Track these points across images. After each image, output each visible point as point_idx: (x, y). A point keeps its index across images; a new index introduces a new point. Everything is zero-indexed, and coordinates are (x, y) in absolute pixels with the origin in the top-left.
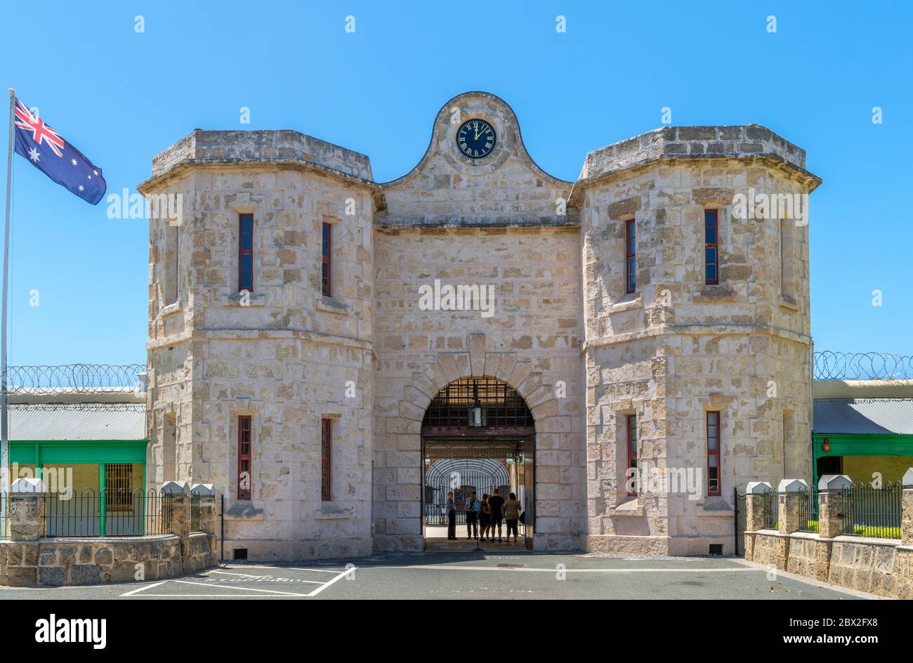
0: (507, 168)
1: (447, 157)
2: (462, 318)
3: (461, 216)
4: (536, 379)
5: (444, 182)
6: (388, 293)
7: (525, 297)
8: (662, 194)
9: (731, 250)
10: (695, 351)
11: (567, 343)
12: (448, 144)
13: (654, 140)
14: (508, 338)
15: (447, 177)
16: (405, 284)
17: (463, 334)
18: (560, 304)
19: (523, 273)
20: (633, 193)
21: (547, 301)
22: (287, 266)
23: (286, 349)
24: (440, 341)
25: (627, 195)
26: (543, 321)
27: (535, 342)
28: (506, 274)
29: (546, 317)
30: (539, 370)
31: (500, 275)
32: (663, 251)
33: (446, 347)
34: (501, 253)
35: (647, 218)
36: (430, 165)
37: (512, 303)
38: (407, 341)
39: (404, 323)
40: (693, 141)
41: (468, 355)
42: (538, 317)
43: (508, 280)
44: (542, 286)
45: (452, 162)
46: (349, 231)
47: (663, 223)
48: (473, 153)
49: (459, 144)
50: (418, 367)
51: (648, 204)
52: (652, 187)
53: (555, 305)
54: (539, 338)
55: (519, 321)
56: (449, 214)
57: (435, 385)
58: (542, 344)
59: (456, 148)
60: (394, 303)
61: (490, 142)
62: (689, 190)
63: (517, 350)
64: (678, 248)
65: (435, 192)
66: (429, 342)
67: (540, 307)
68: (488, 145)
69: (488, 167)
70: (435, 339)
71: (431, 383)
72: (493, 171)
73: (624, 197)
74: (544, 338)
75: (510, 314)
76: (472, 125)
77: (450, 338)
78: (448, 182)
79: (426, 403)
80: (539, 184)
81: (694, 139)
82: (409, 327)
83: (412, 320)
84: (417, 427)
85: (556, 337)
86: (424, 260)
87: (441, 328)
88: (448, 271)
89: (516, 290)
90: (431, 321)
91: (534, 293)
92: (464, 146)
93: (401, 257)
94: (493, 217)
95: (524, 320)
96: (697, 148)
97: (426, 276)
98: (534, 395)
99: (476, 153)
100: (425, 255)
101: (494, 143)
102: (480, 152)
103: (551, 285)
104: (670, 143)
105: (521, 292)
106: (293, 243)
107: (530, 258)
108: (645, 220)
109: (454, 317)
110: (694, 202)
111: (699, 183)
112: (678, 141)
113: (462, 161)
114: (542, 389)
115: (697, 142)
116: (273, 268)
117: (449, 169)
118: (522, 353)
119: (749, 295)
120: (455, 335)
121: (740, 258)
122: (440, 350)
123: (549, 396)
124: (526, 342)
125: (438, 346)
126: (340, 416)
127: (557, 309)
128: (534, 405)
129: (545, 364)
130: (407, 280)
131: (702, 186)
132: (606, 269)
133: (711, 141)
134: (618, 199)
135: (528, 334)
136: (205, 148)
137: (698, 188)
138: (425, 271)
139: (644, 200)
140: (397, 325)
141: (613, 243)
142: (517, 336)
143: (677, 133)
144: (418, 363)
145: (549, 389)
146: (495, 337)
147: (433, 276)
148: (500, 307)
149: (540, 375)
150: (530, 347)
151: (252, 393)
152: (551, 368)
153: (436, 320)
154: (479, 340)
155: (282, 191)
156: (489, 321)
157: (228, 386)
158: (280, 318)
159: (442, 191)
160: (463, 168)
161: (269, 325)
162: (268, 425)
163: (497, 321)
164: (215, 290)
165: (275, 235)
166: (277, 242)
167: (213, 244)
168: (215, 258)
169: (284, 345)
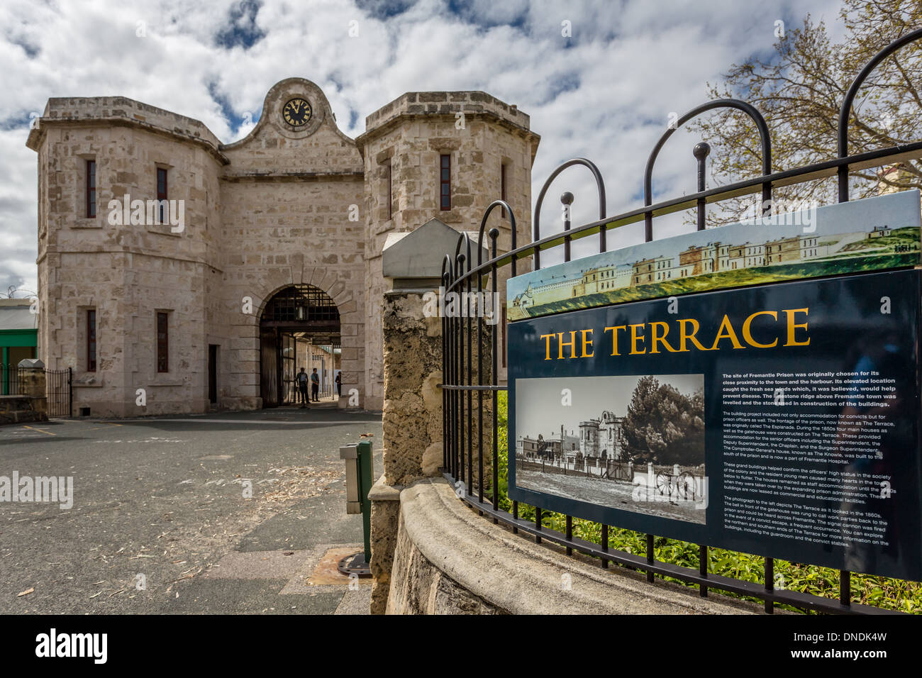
0: (319, 134)
1: (274, 125)
2: (286, 242)
4: (341, 286)
5: (272, 144)
6: (232, 224)
7: (332, 226)
8: (406, 143)
9: (458, 184)
12: (276, 116)
13: (402, 104)
14: (320, 256)
15: (275, 140)
16: (244, 218)
17: (287, 254)
18: (358, 231)
19: (331, 209)
20: (390, 144)
21: (348, 230)
23: (119, 260)
24: (270, 259)
25: (387, 145)
26: (346, 244)
27: (340, 259)
28: (319, 210)
29: (349, 240)
30: (342, 279)
32: (407, 186)
33: (274, 262)
34: (315, 195)
35: (397, 161)
36: (262, 132)
37: (323, 231)
38: (245, 259)
39: (244, 246)
40: (429, 103)
41: (290, 268)
42: (342, 241)
43: (320, 214)
44: (346, 219)
45: (278, 130)
46: (182, 175)
47: (407, 164)
48: (294, 123)
49: (284, 117)
50: (254, 277)
51: (398, 151)
52: (400, 137)
53: (354, 232)
54: (342, 256)
55: (329, 244)
56: (277, 167)
57: (266, 290)
58: (344, 260)
59: (282, 120)
60: (236, 232)
61: (308, 115)
62: (427, 140)
63: (326, 265)
64: (417, 181)
65: (266, 152)
66: (262, 259)
67: (343, 234)
68: (306, 117)
69: (305, 134)
70: (266, 257)
71: (263, 289)
72: (309, 136)
73: (385, 147)
74: (347, 256)
76: (294, 103)
77: (277, 257)
78: (276, 144)
79: (258, 304)
80: (343, 145)
81: (430, 101)
82: (247, 249)
83: (249, 244)
84: (255, 320)
85: (355, 255)
86: (258, 201)
87: (271, 249)
88: (277, 208)
89: (326, 221)
90: (263, 244)
91: (339, 224)
92: (288, 118)
93: (241, 199)
94: (309, 169)
95: (332, 243)
96: (433, 109)
97: (259, 212)
98: (339, 296)
99: (297, 123)
100: (258, 197)
101: (311, 115)
102: (300, 122)
104: (413, 104)
105: (329, 223)
106: (124, 181)
107: (336, 198)
108: (397, 163)
109: (280, 241)
110: (429, 149)
111: (434, 134)
112: (418, 103)
113: (285, 128)
114: (344, 293)
115: (433, 104)
116: (108, 200)
117: (276, 135)
118: (331, 267)
119: (471, 217)
120: (281, 254)
121: (464, 190)
122: (270, 266)
123: (349, 298)
124: (333, 259)
125: (269, 262)
126: (173, 310)
127: (358, 234)
128: (338, 304)
129: (347, 275)
130: (246, 215)
131: (436, 136)
133: (444, 103)
134: (382, 149)
135: (334, 253)
137: (434, 137)
138: (259, 208)
139: (396, 149)
140: (239, 248)
141: (379, 183)
142: (327, 254)
143: (418, 97)
144: (254, 274)
145: (350, 292)
146: (311, 255)
147: (265, 212)
148: (314, 233)
149: (343, 283)
150: (336, 262)
151: (94, 293)
152: (352, 277)
153: (266, 243)
154: (299, 257)
155: (115, 142)
156: (306, 244)
157: (74, 287)
158: (114, 237)
159: (271, 151)
160: (287, 133)
161: (106, 243)
162: (106, 316)
163: (312, 244)
164: (65, 217)
165: (110, 175)
166: (111, 180)
167: (63, 182)
168: (65, 193)
169: (117, 256)
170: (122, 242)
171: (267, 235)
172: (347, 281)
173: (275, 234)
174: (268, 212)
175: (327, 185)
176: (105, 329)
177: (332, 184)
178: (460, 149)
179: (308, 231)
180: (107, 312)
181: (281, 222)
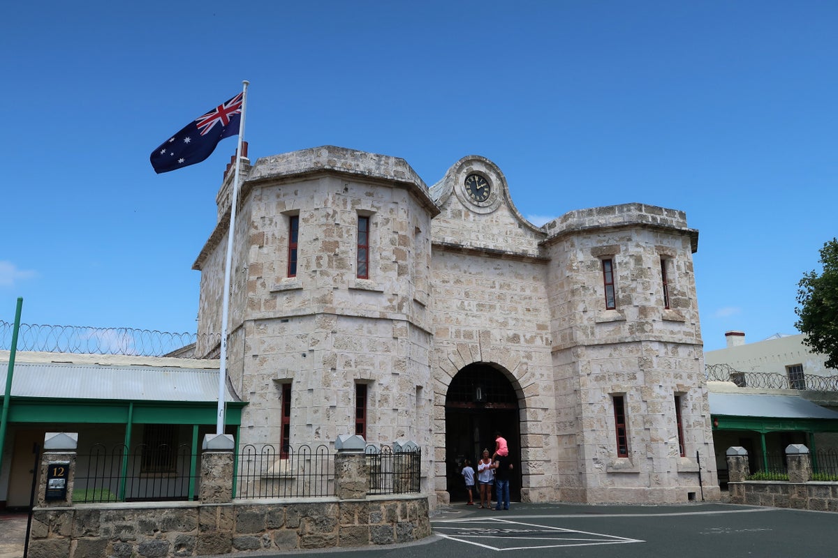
0: (499, 213)
1: (460, 197)
2: (473, 317)
3: (470, 241)
4: (525, 367)
5: (457, 215)
7: (514, 305)
8: (638, 246)
9: (678, 287)
10: (666, 353)
11: (542, 341)
12: (460, 188)
13: (629, 210)
14: (505, 335)
15: (460, 211)
17: (474, 329)
18: (537, 313)
19: (512, 288)
20: (612, 242)
21: (528, 310)
22: (400, 262)
23: (400, 329)
24: (458, 334)
25: (607, 243)
26: (527, 324)
27: (522, 339)
28: (501, 287)
29: (529, 321)
30: (525, 360)
31: (497, 286)
32: (643, 284)
33: (462, 337)
34: (498, 271)
35: (626, 260)
36: (449, 201)
37: (506, 308)
38: (434, 331)
39: (432, 316)
40: (652, 215)
41: (478, 345)
42: (523, 320)
43: (503, 291)
44: (525, 298)
45: (463, 202)
47: (642, 265)
48: (476, 198)
49: (467, 189)
50: (443, 352)
51: (626, 251)
52: (630, 240)
53: (534, 313)
54: (524, 336)
55: (511, 322)
56: (462, 238)
57: (455, 367)
58: (526, 341)
59: (466, 192)
61: (486, 192)
62: (653, 246)
63: (510, 344)
64: (651, 281)
65: (452, 221)
66: (450, 333)
67: (524, 313)
68: (485, 194)
69: (488, 210)
70: (454, 331)
71: (452, 365)
73: (604, 244)
74: (528, 337)
75: (505, 316)
76: (474, 178)
77: (465, 331)
78: (461, 216)
79: (448, 381)
81: (652, 213)
82: (435, 320)
83: (437, 315)
84: (443, 400)
85: (535, 337)
86: (446, 270)
87: (458, 322)
88: (462, 280)
89: (508, 298)
90: (451, 317)
91: (520, 303)
92: (470, 191)
94: (491, 246)
95: (514, 322)
96: (654, 220)
97: (447, 282)
98: (524, 378)
99: (478, 198)
100: (446, 266)
101: (488, 192)
102: (480, 198)
103: (530, 298)
104: (640, 213)
105: (511, 301)
106: (405, 244)
107: (516, 277)
108: (624, 261)
109: (467, 315)
110: (655, 254)
111: (658, 242)
112: (644, 213)
113: (469, 202)
114: (528, 375)
115: (655, 215)
116: (389, 262)
117: (461, 207)
118: (513, 346)
119: (691, 318)
120: (468, 329)
121: (683, 294)
122: (458, 340)
123: (533, 380)
124: (515, 338)
125: (457, 336)
126: (422, 387)
127: (535, 316)
128: (524, 386)
129: (529, 357)
130: (433, 283)
131: (659, 244)
132: (592, 291)
133: (662, 217)
134: (600, 245)
135: (517, 332)
136: (336, 159)
137: (657, 245)
138: (446, 278)
139: (623, 248)
142: (511, 333)
143: (643, 208)
144: (442, 348)
145: (533, 375)
146: (496, 333)
147: (452, 282)
148: (498, 311)
149: (526, 364)
150: (518, 342)
151: (373, 365)
152: (533, 359)
153: (454, 316)
154: (486, 334)
155: (397, 203)
156: (491, 320)
157: (352, 357)
158: (395, 303)
159: (457, 221)
160: (471, 208)
161: (386, 308)
162: (385, 392)
163: (497, 321)
164: (342, 275)
165: (390, 236)
166: (392, 242)
167: (341, 236)
168: (342, 248)
169: (399, 325)
170: (405, 310)
171: (454, 308)
172: (530, 362)
173: (462, 307)
174: (455, 282)
175: (508, 263)
176: (386, 409)
177: (511, 263)
178: (677, 257)
179: (492, 307)
180: (387, 388)
181: (467, 294)
